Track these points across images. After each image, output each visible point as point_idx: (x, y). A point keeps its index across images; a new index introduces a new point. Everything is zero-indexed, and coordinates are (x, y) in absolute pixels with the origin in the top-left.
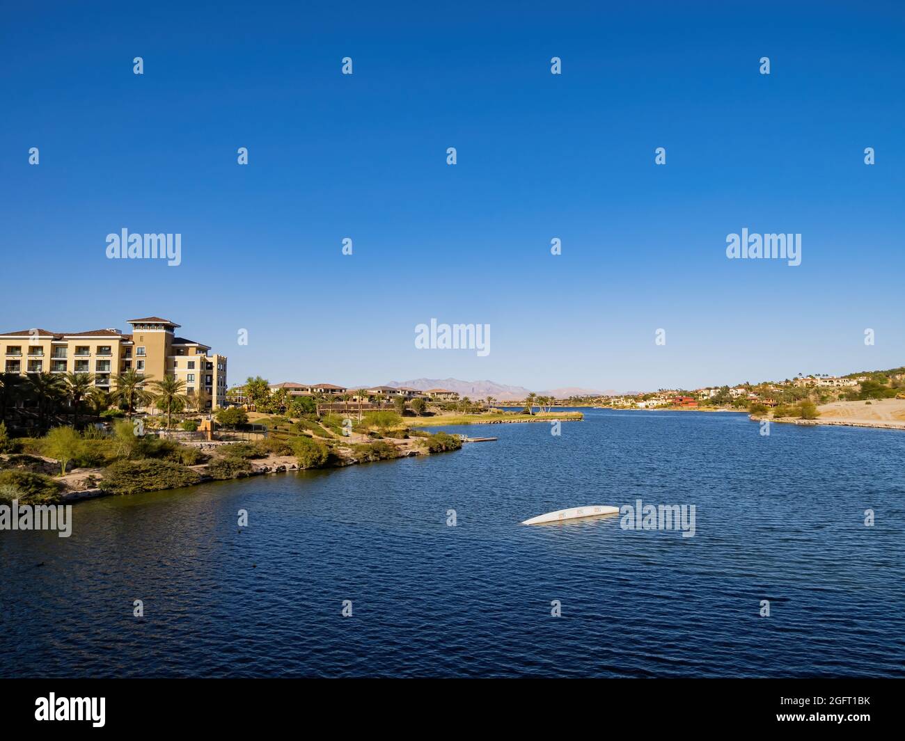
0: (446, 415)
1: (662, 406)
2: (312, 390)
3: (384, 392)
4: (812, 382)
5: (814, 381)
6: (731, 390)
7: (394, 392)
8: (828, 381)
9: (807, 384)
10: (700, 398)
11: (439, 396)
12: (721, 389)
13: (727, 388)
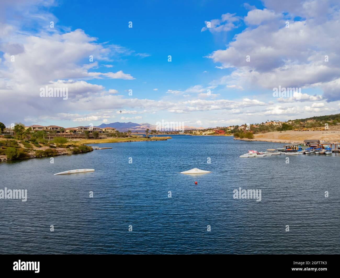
0: (109, 139)
1: (211, 134)
2: (46, 128)
3: (81, 129)
4: (272, 124)
5: (273, 123)
6: (239, 127)
7: (86, 129)
8: (278, 123)
9: (270, 124)
10: (228, 131)
11: (108, 130)
12: (236, 126)
13: (238, 126)
